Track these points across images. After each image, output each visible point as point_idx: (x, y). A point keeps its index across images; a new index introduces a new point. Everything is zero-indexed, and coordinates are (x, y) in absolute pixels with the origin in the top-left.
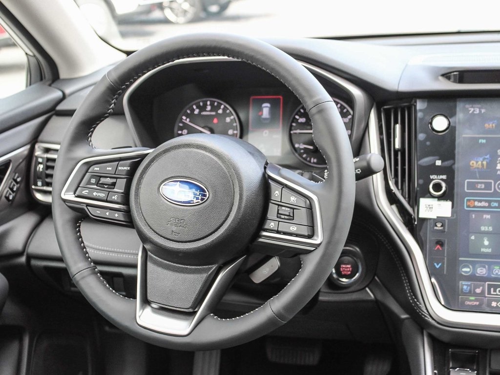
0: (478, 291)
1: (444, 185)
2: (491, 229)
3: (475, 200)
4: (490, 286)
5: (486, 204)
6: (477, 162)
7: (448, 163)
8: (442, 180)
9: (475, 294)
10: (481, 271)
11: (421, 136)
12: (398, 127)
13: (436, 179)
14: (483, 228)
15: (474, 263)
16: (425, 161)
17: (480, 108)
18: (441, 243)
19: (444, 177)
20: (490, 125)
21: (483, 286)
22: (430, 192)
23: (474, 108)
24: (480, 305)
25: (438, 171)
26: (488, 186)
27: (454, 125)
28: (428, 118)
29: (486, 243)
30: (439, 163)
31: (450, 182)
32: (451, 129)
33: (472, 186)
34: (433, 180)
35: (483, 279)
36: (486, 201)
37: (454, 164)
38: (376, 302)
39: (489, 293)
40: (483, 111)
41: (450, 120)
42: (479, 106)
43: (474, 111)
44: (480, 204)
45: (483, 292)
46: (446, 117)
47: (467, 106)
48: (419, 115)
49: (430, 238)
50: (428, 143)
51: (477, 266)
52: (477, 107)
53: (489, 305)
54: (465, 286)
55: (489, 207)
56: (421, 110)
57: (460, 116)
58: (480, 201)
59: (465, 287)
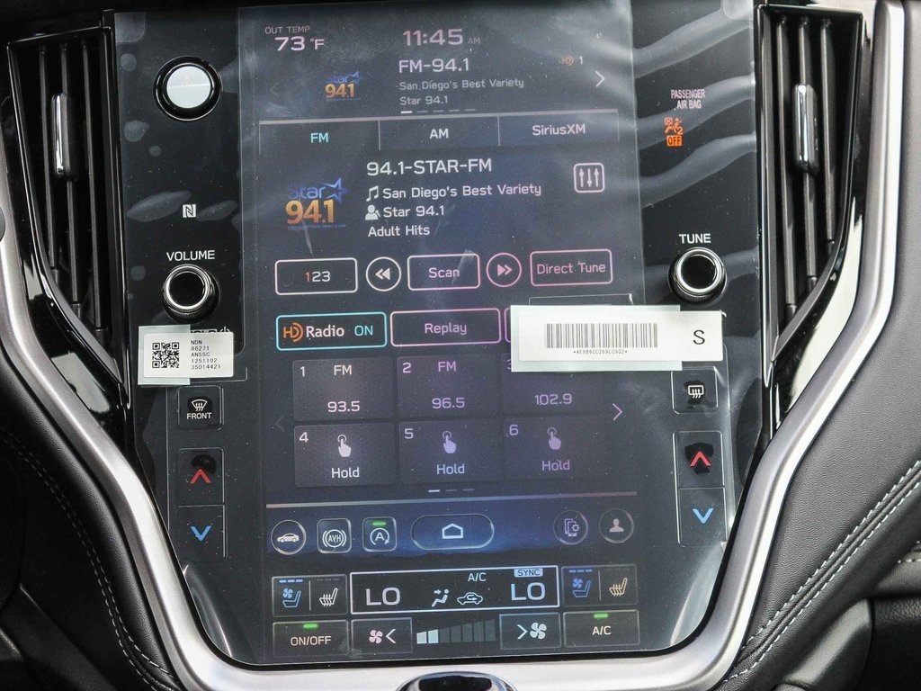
0: (327, 600)
1: (206, 279)
2: (356, 406)
3: (305, 322)
4: (361, 584)
5: (340, 332)
6: (306, 203)
7: (217, 210)
8: (202, 263)
9: (318, 612)
10: (334, 540)
11: (133, 130)
12: (60, 102)
13: (182, 261)
14: (333, 407)
15: (309, 517)
16: (149, 207)
17: (308, 36)
18: (206, 462)
19: (208, 255)
20: (338, 88)
21: (341, 584)
22: (166, 306)
23: (290, 35)
24: (335, 643)
25: (190, 236)
26: (342, 275)
27: (229, 90)
28: (151, 72)
29: (345, 451)
30: (190, 211)
31: (227, 270)
32: (222, 103)
33: (294, 277)
34: (175, 264)
35: (339, 563)
36: (337, 322)
37: (237, 211)
38: (27, 665)
39: (360, 604)
40: (318, 43)
41: (219, 75)
42: (306, 28)
43: (291, 44)
44: (320, 333)
45: (341, 603)
46: (206, 67)
47: (269, 30)
48: (125, 61)
49: (172, 449)
50: (155, 151)
51: (321, 523)
52: (301, 34)
53: (362, 640)
54: (287, 589)
55: (350, 338)
56: (128, 48)
57: (249, 61)
58: (320, 324)
59: (288, 593)
